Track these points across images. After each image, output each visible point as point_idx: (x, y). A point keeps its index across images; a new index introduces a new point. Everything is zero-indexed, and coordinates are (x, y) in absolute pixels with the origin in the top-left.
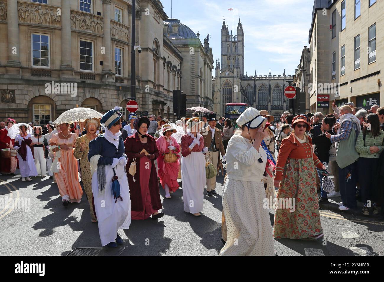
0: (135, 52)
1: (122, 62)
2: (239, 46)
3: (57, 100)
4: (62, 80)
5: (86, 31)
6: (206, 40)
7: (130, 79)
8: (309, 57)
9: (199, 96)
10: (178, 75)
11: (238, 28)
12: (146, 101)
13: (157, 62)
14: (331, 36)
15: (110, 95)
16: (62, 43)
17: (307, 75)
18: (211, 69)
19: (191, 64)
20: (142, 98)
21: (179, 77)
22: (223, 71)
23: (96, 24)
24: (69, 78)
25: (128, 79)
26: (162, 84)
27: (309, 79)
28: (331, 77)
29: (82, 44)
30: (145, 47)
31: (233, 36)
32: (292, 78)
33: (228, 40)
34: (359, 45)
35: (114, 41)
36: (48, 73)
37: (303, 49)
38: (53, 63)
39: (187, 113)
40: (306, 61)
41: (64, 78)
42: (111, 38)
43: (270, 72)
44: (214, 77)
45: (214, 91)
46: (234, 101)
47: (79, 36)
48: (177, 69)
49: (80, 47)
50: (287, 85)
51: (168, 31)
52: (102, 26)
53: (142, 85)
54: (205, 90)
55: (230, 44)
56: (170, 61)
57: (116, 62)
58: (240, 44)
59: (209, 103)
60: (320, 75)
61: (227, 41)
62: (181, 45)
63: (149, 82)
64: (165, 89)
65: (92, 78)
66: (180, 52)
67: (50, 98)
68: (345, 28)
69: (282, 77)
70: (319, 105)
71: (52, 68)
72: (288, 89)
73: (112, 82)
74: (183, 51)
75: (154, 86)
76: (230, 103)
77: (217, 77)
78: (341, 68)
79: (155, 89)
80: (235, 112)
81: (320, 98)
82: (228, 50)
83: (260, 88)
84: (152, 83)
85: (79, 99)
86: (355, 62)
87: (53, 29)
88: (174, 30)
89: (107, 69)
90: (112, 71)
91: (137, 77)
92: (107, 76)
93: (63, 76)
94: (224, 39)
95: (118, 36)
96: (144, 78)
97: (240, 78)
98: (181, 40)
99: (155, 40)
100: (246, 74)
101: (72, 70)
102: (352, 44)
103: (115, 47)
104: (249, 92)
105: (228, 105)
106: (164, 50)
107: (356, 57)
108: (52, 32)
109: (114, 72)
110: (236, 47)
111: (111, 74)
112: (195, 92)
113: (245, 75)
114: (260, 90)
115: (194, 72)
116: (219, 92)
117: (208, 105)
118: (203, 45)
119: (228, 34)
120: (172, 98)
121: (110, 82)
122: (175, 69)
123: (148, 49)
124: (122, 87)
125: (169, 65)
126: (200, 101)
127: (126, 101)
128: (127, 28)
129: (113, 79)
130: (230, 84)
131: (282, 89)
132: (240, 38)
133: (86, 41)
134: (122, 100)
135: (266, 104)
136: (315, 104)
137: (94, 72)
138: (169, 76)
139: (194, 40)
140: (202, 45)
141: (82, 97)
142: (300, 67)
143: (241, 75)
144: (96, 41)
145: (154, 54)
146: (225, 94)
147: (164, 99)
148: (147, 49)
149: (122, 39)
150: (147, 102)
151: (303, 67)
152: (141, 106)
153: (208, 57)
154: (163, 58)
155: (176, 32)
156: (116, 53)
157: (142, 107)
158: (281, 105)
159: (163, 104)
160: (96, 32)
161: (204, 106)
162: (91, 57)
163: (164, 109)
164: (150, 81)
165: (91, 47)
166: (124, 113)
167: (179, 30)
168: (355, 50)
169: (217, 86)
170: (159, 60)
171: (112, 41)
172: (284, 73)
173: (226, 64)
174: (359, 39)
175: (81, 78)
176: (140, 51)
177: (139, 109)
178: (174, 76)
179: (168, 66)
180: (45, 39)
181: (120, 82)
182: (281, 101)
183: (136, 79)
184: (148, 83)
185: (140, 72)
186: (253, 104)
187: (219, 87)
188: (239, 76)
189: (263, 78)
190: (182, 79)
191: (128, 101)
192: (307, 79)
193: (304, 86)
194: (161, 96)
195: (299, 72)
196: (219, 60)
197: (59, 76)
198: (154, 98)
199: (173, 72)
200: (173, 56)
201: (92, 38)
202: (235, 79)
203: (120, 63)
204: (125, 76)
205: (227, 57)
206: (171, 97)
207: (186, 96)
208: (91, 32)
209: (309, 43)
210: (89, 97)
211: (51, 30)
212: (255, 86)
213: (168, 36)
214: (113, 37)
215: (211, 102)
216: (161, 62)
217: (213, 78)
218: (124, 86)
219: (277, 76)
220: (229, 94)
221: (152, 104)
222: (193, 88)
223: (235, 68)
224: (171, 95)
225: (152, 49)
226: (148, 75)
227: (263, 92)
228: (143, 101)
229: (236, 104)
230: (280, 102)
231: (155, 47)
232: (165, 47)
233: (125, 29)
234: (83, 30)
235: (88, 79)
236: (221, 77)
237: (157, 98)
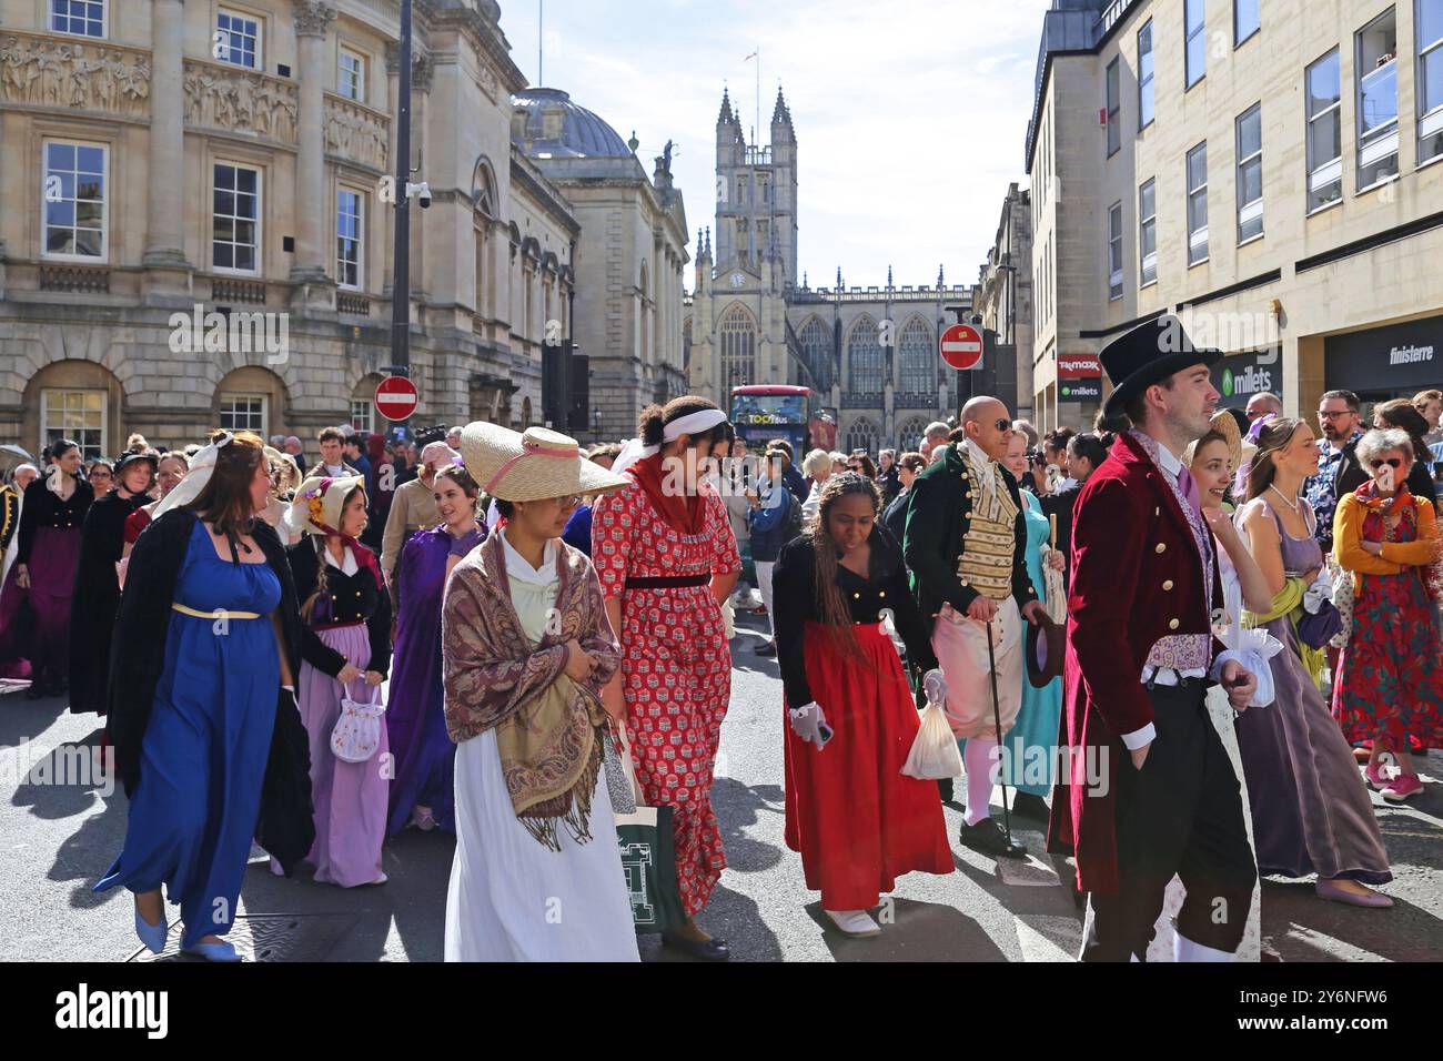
0: (407, 205)
1: (361, 241)
2: (779, 182)
3: (127, 375)
4: (149, 302)
5: (237, 131)
6: (663, 164)
7: (389, 301)
8: (1028, 220)
9: (636, 359)
10: (561, 287)
11: (775, 118)
12: (446, 380)
13: (486, 238)
14: (1102, 146)
15: (319, 358)
16: (150, 175)
17: (1020, 286)
18: (678, 264)
19: (608, 248)
20: (432, 370)
21: (563, 291)
22: (723, 271)
23: (275, 107)
24: (174, 298)
25: (382, 301)
26: (504, 318)
27: (1028, 299)
28: (1106, 291)
29: (223, 176)
30: (447, 187)
31: (757, 147)
32: (969, 296)
33: (739, 162)
34: (1204, 180)
35: (337, 165)
36: (98, 279)
37: (1005, 192)
38: (116, 242)
39: (593, 423)
40: (1017, 237)
41: (155, 297)
42: (325, 156)
43: (890, 274)
44: (690, 293)
45: (688, 343)
46: (762, 380)
47: (213, 149)
48: (560, 263)
49: (216, 186)
50: (952, 320)
51: (525, 131)
52: (294, 115)
53: (433, 320)
54: (656, 338)
55: (747, 176)
56: (534, 235)
57: (341, 241)
58: (781, 177)
59: (672, 385)
60: (1069, 285)
61: (735, 166)
62: (572, 179)
63: (457, 312)
64: (513, 337)
65: (254, 296)
66: (571, 206)
67: (103, 367)
68: (1153, 120)
69: (933, 292)
70: (1066, 391)
71: (113, 262)
72: (953, 336)
73: (328, 312)
74: (580, 202)
75: (477, 324)
76: (746, 384)
77: (699, 291)
78: (1142, 261)
79: (480, 334)
80: (766, 419)
81: (1068, 366)
82: (740, 198)
83: (854, 331)
84: (469, 315)
85: (205, 373)
86: (1189, 238)
87: (121, 123)
88: (550, 127)
89: (308, 266)
90: (326, 273)
91: (414, 293)
92: (307, 289)
93: (152, 291)
94: (725, 160)
95: (348, 149)
96: (440, 298)
97: (783, 296)
98: (573, 163)
99: (483, 161)
100: (805, 282)
101: (185, 269)
102: (1177, 175)
103: (339, 188)
104: (814, 346)
105: (740, 393)
106: (511, 196)
107: (1195, 220)
108: (117, 135)
109: (333, 274)
110: (770, 186)
111: (320, 282)
112: (623, 345)
113: (800, 284)
114: (853, 338)
115: (618, 277)
116: (707, 345)
117: (670, 391)
118: (652, 179)
119: (741, 140)
120: (540, 366)
121: (318, 311)
122: (550, 266)
123: (457, 194)
124: (361, 329)
125: (531, 252)
126: (639, 376)
127: (374, 376)
128: (383, 123)
129: (330, 301)
130: (748, 318)
131: (932, 333)
132: (783, 156)
133: (237, 166)
134: (360, 376)
135: (876, 389)
136: (1050, 388)
137: (264, 275)
138: (529, 288)
139: (618, 163)
140: (645, 179)
141: (217, 366)
142: (997, 257)
143: (788, 286)
144: (273, 167)
145: (476, 211)
146: (731, 353)
147: (512, 373)
148: (451, 195)
149: (362, 159)
150: (450, 383)
151: (1008, 257)
152: (427, 397)
153: (670, 221)
154: (508, 224)
155: (555, 135)
156: (342, 209)
157: (432, 400)
158: (929, 391)
159: (509, 389)
160: (274, 137)
161: (655, 395)
162: (253, 223)
163: (512, 406)
164: (462, 308)
165: (252, 188)
166: (366, 420)
167: (565, 129)
168: (1191, 198)
169: (700, 323)
170: (492, 234)
171: (327, 167)
172: (941, 278)
173: (734, 247)
174: (1204, 159)
175: (214, 297)
176: (424, 203)
177: (421, 409)
178: (548, 291)
179: (525, 253)
180: (91, 159)
181: (355, 312)
182: (932, 375)
183: (412, 299)
184: (453, 313)
185: (426, 275)
186: (830, 390)
187: (707, 327)
188: (780, 287)
189: (865, 297)
190: (576, 301)
191: (380, 378)
192: (1023, 298)
193: (1011, 326)
194: (500, 359)
195: (991, 274)
196: (708, 232)
197: (137, 289)
198: (477, 368)
199: (544, 276)
200: (544, 218)
201: (258, 157)
202: (766, 300)
203: (354, 244)
204: (371, 291)
205: (738, 222)
206: (537, 362)
207: (590, 363)
208: (255, 134)
209: (1029, 171)
210: (245, 364)
211: (115, 128)
212: (838, 324)
213: (527, 147)
214: (333, 153)
215: (680, 381)
216: (502, 240)
217: (686, 296)
218: (369, 324)
219: (916, 289)
220: (745, 353)
221: (467, 389)
222: (615, 330)
223: (766, 260)
224: (537, 355)
225: (469, 193)
226: (452, 286)
227: (865, 345)
228: (434, 379)
229: (770, 390)
230: (929, 382)
231: (479, 186)
232: (516, 188)
233: (376, 123)
234: (226, 128)
235: (240, 302)
236: (714, 293)
237: (486, 369)
